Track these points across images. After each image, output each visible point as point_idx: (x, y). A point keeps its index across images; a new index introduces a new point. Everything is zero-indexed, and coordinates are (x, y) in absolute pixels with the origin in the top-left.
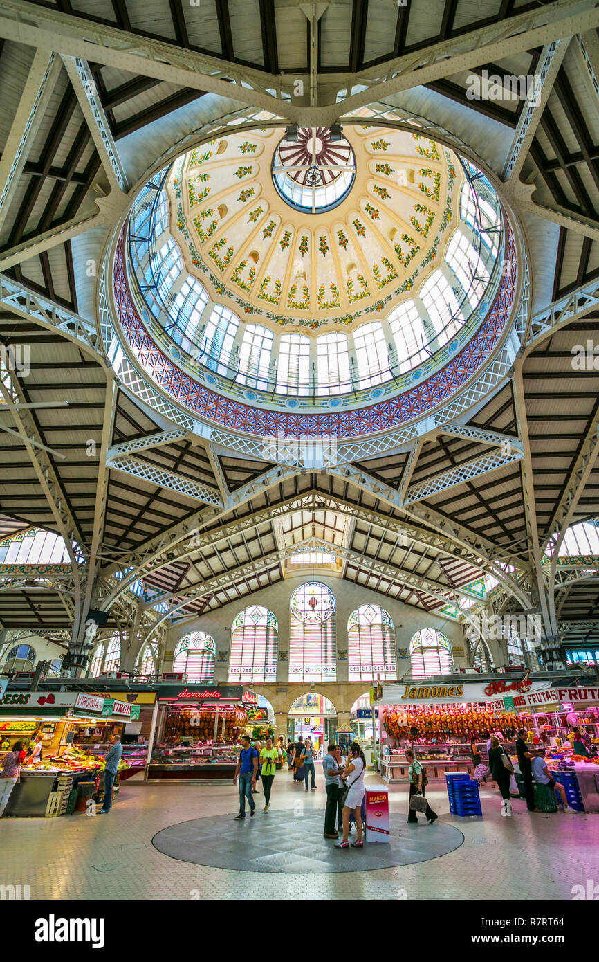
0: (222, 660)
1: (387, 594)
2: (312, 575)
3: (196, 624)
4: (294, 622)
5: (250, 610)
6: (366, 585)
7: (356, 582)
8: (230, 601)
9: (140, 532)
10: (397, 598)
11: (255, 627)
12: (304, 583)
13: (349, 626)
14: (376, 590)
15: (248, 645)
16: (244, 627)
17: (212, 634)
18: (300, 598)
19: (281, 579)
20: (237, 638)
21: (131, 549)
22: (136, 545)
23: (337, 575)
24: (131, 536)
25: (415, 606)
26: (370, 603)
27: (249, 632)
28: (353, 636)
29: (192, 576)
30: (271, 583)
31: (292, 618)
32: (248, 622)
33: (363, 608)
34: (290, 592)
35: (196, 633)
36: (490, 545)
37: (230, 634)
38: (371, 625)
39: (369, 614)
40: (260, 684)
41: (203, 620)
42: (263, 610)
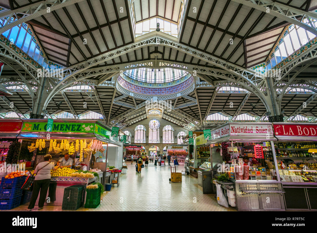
0: (133, 138)
1: (173, 123)
2: (154, 117)
3: (126, 129)
4: (150, 129)
5: (139, 126)
6: (168, 120)
7: (165, 119)
8: (134, 123)
9: (118, 113)
10: (175, 124)
11: (140, 130)
12: (152, 119)
13: (163, 130)
14: (170, 122)
15: (139, 134)
16: (138, 130)
17: (130, 132)
18: (151, 123)
19: (147, 118)
20: (136, 132)
21: (115, 116)
22: (116, 116)
23: (161, 117)
24: (116, 114)
25: (179, 126)
26: (168, 125)
27: (139, 131)
28: (164, 133)
29: (127, 120)
30: (144, 119)
31: (149, 128)
32: (139, 129)
33: (167, 126)
34: (149, 122)
35: (126, 131)
36: (193, 118)
37: (135, 132)
38: (169, 130)
39: (168, 128)
40: (142, 143)
41: (128, 128)
42: (142, 126)
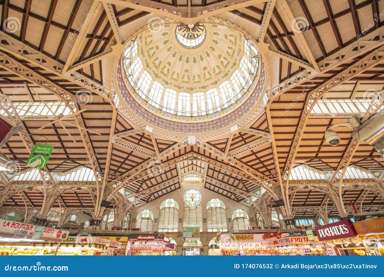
0: (156, 222)
1: (222, 194)
2: (191, 185)
3: (145, 207)
4: (185, 206)
5: (167, 200)
6: (213, 190)
7: (209, 189)
8: (159, 196)
9: (124, 168)
10: (226, 196)
11: (169, 208)
12: (189, 189)
13: (207, 208)
14: (217, 192)
15: (167, 215)
16: (165, 208)
17: (152, 211)
18: (187, 195)
19: (180, 187)
20: (162, 212)
21: (120, 175)
22: (122, 173)
23: (202, 186)
24: (120, 170)
25: (233, 199)
26: (215, 198)
27: (167, 210)
28: (209, 212)
29: (144, 186)
30: (176, 189)
31: (184, 204)
32: (167, 205)
33: (213, 200)
34: (184, 192)
35: (145, 210)
37: (159, 210)
38: (216, 208)
39: (215, 202)
40: (171, 233)
41: (148, 204)
42: (172, 200)
